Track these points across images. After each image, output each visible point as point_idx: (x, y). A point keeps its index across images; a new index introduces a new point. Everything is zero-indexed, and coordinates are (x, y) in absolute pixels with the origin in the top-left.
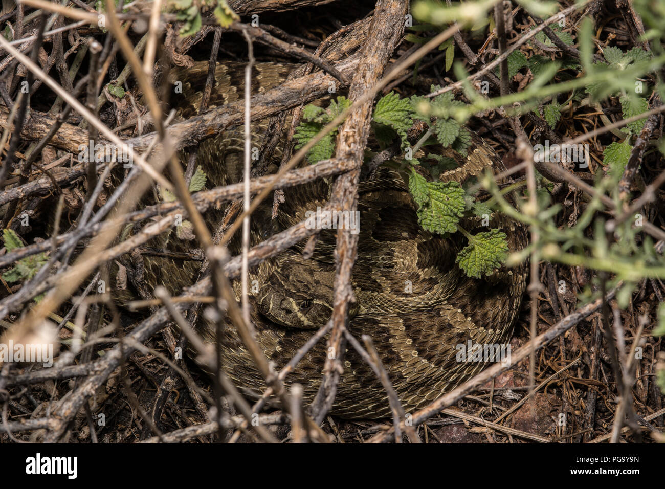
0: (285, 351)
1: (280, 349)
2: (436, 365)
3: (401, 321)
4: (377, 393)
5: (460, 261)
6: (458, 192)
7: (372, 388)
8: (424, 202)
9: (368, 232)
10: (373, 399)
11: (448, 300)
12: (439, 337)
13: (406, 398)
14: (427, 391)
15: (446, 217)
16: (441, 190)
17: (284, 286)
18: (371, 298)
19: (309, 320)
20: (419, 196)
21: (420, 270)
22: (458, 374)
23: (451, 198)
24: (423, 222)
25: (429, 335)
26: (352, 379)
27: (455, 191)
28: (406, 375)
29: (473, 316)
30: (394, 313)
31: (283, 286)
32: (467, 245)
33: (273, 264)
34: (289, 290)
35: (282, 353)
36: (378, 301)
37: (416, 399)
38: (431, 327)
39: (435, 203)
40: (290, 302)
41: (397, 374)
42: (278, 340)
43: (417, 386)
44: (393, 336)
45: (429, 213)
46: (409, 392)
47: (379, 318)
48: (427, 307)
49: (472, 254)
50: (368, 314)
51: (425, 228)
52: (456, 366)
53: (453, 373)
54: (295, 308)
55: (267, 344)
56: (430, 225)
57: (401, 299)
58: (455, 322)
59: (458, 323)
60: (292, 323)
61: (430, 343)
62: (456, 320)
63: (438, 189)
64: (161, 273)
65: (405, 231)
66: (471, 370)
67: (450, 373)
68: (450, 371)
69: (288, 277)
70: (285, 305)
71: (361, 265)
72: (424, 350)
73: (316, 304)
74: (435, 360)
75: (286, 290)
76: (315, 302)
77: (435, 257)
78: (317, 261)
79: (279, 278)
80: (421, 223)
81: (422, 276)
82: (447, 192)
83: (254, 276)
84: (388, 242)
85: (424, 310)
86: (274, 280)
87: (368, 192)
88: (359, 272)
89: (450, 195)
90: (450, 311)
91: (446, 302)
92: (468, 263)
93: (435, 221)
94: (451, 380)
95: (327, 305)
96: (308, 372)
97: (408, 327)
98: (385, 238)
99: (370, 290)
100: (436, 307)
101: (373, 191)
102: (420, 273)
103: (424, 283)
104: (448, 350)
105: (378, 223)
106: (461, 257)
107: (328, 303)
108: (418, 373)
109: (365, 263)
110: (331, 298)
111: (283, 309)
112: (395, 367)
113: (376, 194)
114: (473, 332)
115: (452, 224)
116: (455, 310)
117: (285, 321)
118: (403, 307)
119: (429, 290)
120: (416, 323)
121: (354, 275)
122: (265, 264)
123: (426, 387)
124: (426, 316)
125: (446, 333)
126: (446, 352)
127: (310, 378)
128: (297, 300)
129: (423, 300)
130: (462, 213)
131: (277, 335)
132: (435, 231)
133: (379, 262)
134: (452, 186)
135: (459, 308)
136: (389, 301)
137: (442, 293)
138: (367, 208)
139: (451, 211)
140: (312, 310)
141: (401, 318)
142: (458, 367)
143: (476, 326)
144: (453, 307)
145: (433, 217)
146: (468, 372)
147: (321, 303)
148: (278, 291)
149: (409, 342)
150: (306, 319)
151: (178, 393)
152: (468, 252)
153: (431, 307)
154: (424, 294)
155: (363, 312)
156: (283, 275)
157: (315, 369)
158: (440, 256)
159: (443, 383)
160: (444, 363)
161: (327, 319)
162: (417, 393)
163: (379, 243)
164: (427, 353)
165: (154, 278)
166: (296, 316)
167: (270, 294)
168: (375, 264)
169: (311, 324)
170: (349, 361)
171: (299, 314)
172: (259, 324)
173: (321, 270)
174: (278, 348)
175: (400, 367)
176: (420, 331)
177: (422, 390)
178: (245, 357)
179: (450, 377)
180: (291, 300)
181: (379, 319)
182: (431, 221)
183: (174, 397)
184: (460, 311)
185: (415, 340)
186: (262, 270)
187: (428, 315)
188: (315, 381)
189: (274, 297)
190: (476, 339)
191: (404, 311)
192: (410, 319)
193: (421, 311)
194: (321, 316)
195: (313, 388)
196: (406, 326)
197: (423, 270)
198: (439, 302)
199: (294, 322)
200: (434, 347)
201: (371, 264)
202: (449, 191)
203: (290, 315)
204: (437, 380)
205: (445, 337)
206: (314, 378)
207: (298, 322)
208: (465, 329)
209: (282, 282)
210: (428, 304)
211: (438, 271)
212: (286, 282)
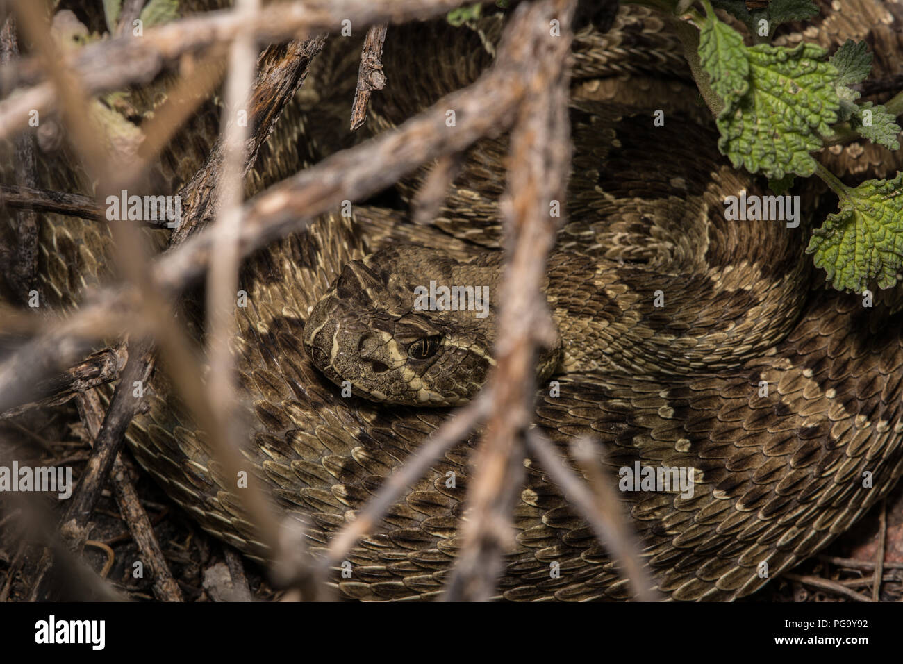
0: (375, 459)
1: (362, 455)
2: (746, 506)
3: (663, 394)
4: (598, 572)
5: (816, 249)
6: (823, 73)
7: (587, 557)
8: (736, 95)
9: (587, 174)
10: (588, 586)
11: (780, 344)
12: (755, 437)
13: (669, 586)
14: (722, 568)
15: (788, 137)
16: (779, 65)
17: (371, 301)
18: (593, 335)
19: (431, 387)
20: (723, 77)
21: (714, 270)
22: (799, 527)
23: (805, 86)
24: (734, 145)
25: (732, 431)
26: (537, 536)
27: (814, 71)
28: (672, 528)
29: (841, 387)
30: (647, 374)
31: (367, 302)
32: (837, 211)
33: (353, 245)
34: (384, 311)
35: (366, 464)
36: (610, 343)
37: (695, 588)
38: (738, 410)
39: (762, 99)
40: (383, 344)
41: (649, 526)
42: (358, 431)
43: (698, 555)
44: (644, 431)
45: (746, 125)
46: (678, 571)
47: (608, 385)
48: (729, 362)
49: (847, 234)
50: (584, 373)
51: (735, 159)
52: (796, 508)
53: (787, 525)
54: (396, 356)
55: (329, 441)
56: (750, 153)
57: (667, 339)
58: (796, 401)
59: (802, 404)
60: (388, 393)
61: (735, 452)
62: (797, 395)
63: (771, 63)
64: (79, 256)
65: (680, 174)
66: (831, 519)
67: (780, 526)
68: (780, 521)
69: (385, 277)
70: (370, 349)
71: (569, 254)
72: (720, 468)
73: (451, 348)
74: (744, 492)
75: (375, 311)
76: (447, 343)
77: (750, 239)
78: (465, 241)
79: (361, 281)
80: (727, 147)
81: (719, 284)
82: (794, 73)
83: (306, 270)
84: (637, 200)
85: (720, 369)
86: (348, 286)
87: (588, 79)
88: (563, 271)
89: (802, 79)
90: (783, 374)
91: (773, 351)
92: (837, 254)
93: (761, 145)
94: (780, 542)
95: (480, 351)
96: (430, 513)
97: (681, 410)
98: (629, 189)
99: (589, 315)
100: (752, 363)
101: (603, 77)
102: (714, 278)
103: (725, 302)
104: (778, 469)
105: (614, 153)
106: (819, 239)
107: (482, 345)
108: (702, 523)
109: (580, 248)
110: (489, 335)
111: (366, 360)
112: (646, 509)
113: (610, 84)
114: (838, 428)
115: (804, 155)
116: (798, 371)
117: (372, 388)
118: (669, 360)
119: (734, 319)
120: (702, 399)
121: (552, 278)
122: (333, 243)
123: (721, 559)
124: (725, 383)
125: (773, 426)
126: (771, 474)
127: (435, 530)
128: (400, 337)
129: (718, 343)
130: (831, 125)
131: (356, 419)
132: (761, 170)
133: (613, 249)
134: (807, 57)
135: (806, 367)
136: (637, 344)
137: (766, 329)
138: (589, 115)
139: (804, 120)
140: (439, 364)
141: (664, 386)
142: (801, 510)
143: (847, 411)
144: (793, 362)
145: (757, 134)
146: (823, 525)
147: (464, 346)
148: (354, 315)
149: (682, 445)
150: (425, 385)
151: (111, 552)
152: (839, 228)
153: (737, 361)
154: (722, 328)
155: (571, 369)
156: (372, 272)
157: (446, 507)
158: (764, 237)
159: (762, 549)
160: (767, 502)
161: (479, 386)
162: (698, 573)
163: (615, 202)
164: (727, 475)
165: (62, 270)
166: (398, 377)
167: (332, 322)
168: (602, 252)
169: (438, 397)
170: (534, 489)
171: (407, 373)
172: (311, 390)
173: (473, 263)
174: (358, 453)
175: (658, 509)
176: (711, 420)
177: (709, 566)
178: (275, 470)
179: (780, 535)
180: (386, 336)
181: (609, 388)
182: (751, 143)
183: (102, 561)
184: (808, 373)
185: (696, 442)
186: (327, 257)
187: (730, 381)
188: (447, 535)
189: (343, 329)
190: (846, 444)
191: (673, 369)
192: (686, 390)
193: (713, 371)
194: (462, 378)
195: (440, 554)
196: (675, 408)
197: (721, 270)
198: (758, 350)
199: (393, 392)
200: (743, 461)
201: (593, 253)
202: (800, 69)
203: (383, 376)
204: (747, 542)
205: (769, 438)
206: (443, 530)
207: (403, 393)
208: (819, 417)
209: (369, 291)
210: (730, 353)
211: (759, 273)
212: (379, 290)
